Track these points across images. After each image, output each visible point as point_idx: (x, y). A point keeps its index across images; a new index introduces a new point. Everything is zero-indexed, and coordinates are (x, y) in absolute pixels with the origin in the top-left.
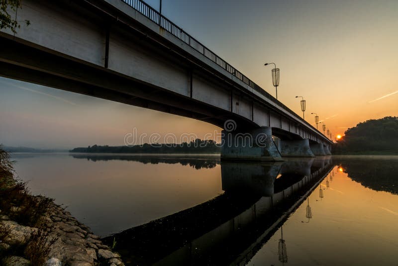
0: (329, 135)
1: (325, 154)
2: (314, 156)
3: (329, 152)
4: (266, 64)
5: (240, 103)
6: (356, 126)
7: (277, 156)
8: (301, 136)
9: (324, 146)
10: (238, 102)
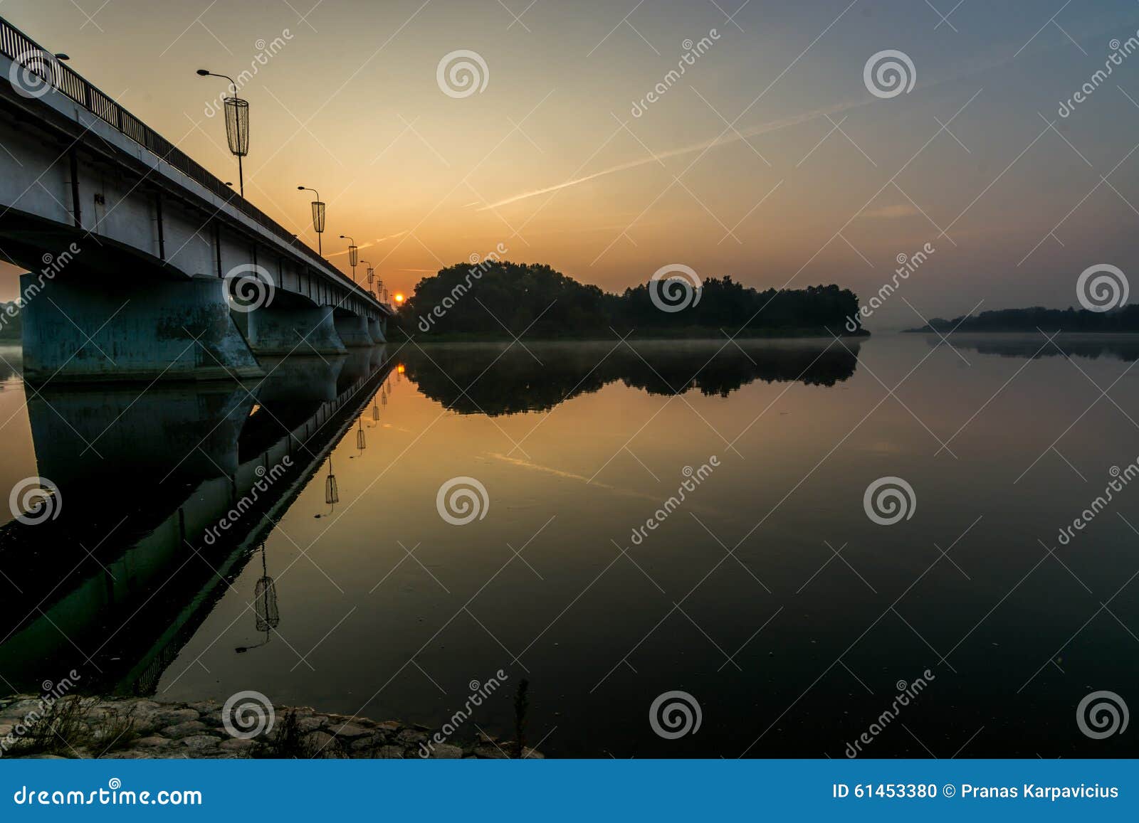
0: (382, 294)
1: (370, 341)
2: (346, 351)
3: (381, 337)
4: (203, 73)
5: (109, 196)
6: (436, 275)
7: (245, 364)
8: (314, 298)
9: (370, 321)
10: (100, 192)
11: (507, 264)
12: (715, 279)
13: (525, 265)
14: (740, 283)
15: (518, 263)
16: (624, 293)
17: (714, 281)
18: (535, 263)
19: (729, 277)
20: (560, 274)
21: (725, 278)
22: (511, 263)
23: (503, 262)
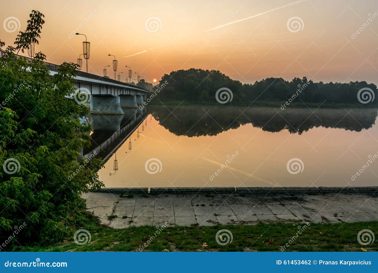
1: (137, 106)
3: (143, 102)
8: (113, 94)
11: (200, 70)
12: (299, 78)
13: (208, 70)
14: (312, 80)
15: (205, 70)
16: (254, 83)
17: (298, 79)
18: (213, 69)
19: (305, 77)
20: (224, 75)
21: (304, 78)
22: (202, 70)
23: (198, 69)
